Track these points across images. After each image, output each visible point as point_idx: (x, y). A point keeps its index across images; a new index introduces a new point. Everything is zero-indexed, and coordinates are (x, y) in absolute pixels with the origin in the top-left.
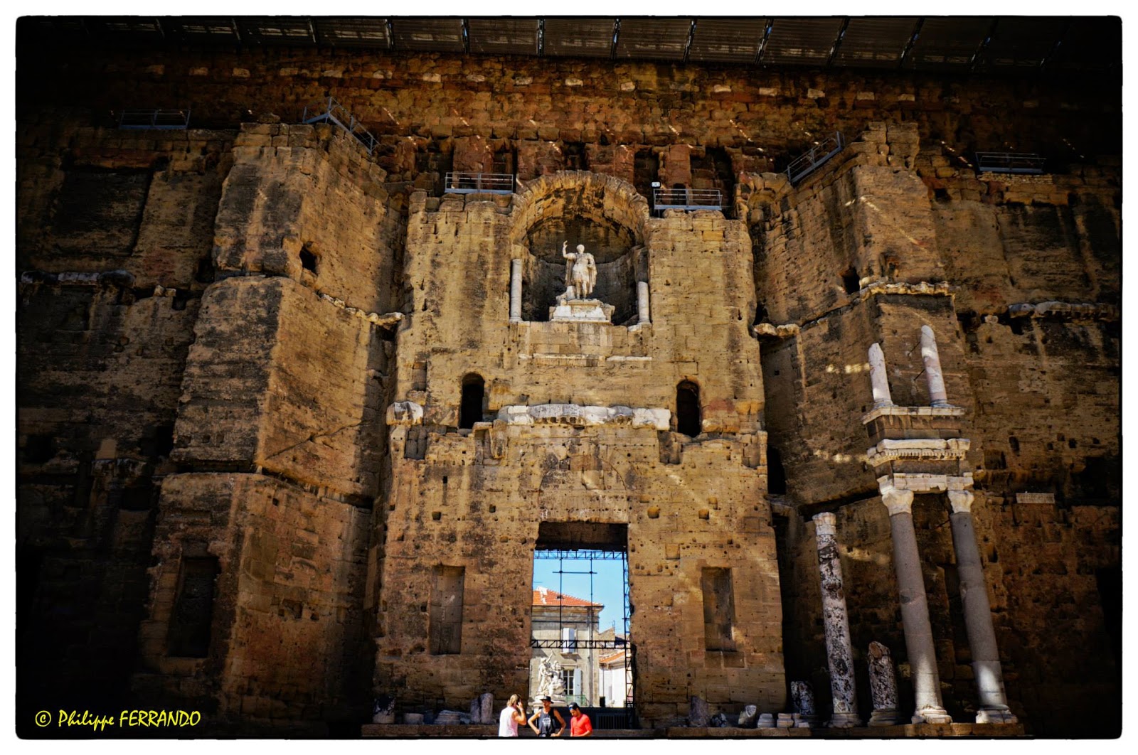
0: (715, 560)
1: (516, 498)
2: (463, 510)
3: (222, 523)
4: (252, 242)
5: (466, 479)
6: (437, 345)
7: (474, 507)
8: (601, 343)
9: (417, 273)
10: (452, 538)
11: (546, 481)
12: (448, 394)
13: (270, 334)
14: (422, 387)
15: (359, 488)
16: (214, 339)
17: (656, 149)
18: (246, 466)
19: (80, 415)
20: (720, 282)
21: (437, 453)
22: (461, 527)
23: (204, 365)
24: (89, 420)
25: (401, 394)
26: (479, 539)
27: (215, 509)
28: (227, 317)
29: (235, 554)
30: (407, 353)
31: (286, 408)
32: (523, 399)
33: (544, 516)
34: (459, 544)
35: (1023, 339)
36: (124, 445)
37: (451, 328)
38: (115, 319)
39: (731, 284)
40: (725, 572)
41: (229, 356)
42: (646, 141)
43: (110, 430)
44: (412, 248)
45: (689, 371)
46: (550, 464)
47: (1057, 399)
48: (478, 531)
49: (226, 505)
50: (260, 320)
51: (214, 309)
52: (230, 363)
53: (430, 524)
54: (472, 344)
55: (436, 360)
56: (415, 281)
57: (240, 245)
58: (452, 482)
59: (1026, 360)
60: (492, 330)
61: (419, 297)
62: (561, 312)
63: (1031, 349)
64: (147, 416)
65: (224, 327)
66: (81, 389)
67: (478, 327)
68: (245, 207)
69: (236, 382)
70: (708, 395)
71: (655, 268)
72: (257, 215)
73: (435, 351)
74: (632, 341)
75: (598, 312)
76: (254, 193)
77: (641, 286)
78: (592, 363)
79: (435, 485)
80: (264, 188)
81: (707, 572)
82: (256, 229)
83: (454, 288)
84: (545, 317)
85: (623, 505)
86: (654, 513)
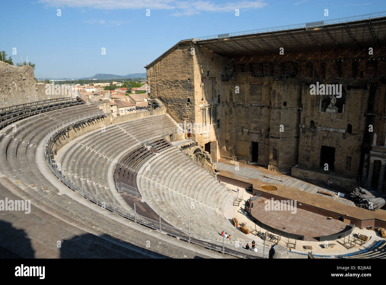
0: (349, 155)
1: (318, 142)
2: (310, 142)
3: (277, 145)
4: (276, 104)
5: (311, 138)
6: (307, 115)
7: (312, 142)
8: (334, 117)
9: (303, 102)
10: (308, 146)
11: (323, 139)
12: (308, 123)
13: (280, 119)
14: (304, 122)
15: (296, 136)
16: (273, 119)
17: (358, 61)
18: (279, 138)
20: (359, 105)
21: (306, 133)
22: (310, 145)
23: (272, 123)
24: (260, 126)
25: (301, 123)
26: (312, 147)
27: (276, 143)
28: (274, 116)
29: (279, 149)
30: (302, 117)
32: (320, 126)
33: (322, 145)
34: (310, 147)
36: (265, 130)
37: (309, 112)
38: (261, 112)
39: (362, 106)
40: (351, 158)
41: (275, 122)
42: (355, 59)
44: (302, 97)
45: (350, 123)
46: (324, 137)
48: (312, 146)
49: (277, 143)
50: (279, 117)
51: (272, 115)
52: (275, 123)
53: (305, 144)
54: (312, 115)
55: (306, 118)
56: (303, 103)
57: (275, 104)
58: (309, 138)
60: (315, 113)
61: (304, 106)
62: (328, 110)
64: (267, 126)
65: (274, 118)
66: (259, 122)
67: (313, 112)
68: (274, 97)
69: (276, 126)
70: (353, 128)
71: (346, 102)
72: (276, 99)
73: (306, 116)
74: (340, 116)
75: (334, 110)
76: (275, 95)
77: (344, 105)
78: (332, 120)
79: (306, 138)
80: (277, 94)
81: (348, 157)
82: (276, 101)
83: (309, 105)
84: (325, 111)
85: (335, 145)
86: (340, 147)
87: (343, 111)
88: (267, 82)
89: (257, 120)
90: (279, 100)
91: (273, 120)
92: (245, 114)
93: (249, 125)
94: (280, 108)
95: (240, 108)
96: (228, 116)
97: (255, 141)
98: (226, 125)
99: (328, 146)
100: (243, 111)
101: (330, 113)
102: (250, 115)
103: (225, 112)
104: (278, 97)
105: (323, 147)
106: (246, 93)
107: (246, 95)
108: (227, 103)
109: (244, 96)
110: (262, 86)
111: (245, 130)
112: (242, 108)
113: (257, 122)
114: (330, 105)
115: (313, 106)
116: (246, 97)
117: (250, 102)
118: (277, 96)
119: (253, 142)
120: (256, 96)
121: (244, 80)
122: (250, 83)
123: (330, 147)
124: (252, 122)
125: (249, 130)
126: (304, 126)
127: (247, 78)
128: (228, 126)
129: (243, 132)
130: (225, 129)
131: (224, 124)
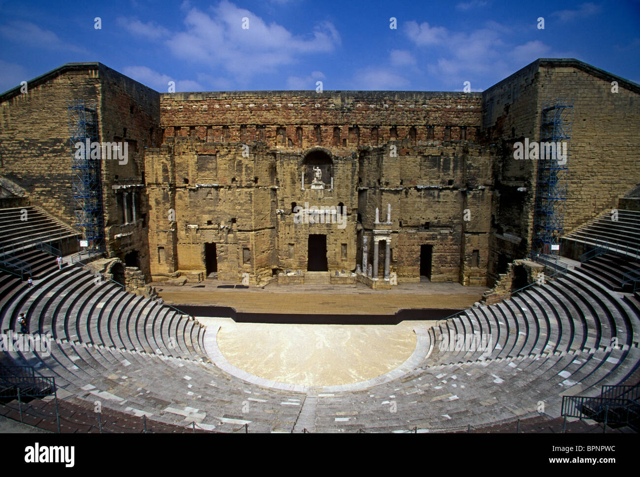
0: (344, 242)
1: (304, 230)
2: (294, 232)
3: (248, 242)
4: (244, 181)
6: (286, 196)
7: (296, 232)
8: (321, 195)
9: (280, 177)
10: (291, 238)
12: (288, 207)
13: (251, 203)
14: (283, 205)
17: (339, 126)
18: (252, 231)
19: (216, 216)
20: (350, 178)
22: (293, 236)
24: (218, 217)
25: (279, 207)
26: (297, 238)
27: (247, 239)
28: (242, 199)
29: (252, 248)
30: (279, 198)
31: (257, 217)
33: (310, 233)
34: (293, 239)
35: (419, 194)
36: (226, 223)
37: (288, 190)
38: (217, 195)
39: (353, 178)
40: (346, 245)
41: (244, 208)
42: (336, 124)
43: (222, 220)
44: (278, 170)
45: (341, 201)
47: (423, 209)
49: (249, 239)
50: (249, 200)
52: (245, 210)
53: (287, 235)
54: (293, 195)
55: (285, 199)
56: (279, 179)
58: (291, 227)
59: (418, 200)
60: (297, 191)
61: (281, 183)
62: (313, 187)
63: (420, 197)
64: (229, 216)
65: (241, 202)
66: (214, 211)
67: (294, 191)
68: (241, 171)
71: (335, 174)
72: (244, 173)
74: (329, 193)
75: (321, 187)
76: (242, 168)
77: (332, 178)
78: (320, 199)
79: (287, 227)
80: (244, 166)
81: (342, 244)
82: (244, 177)
83: (289, 181)
84: (310, 188)
85: (326, 231)
86: (332, 232)
87: (332, 186)
88: (226, 150)
89: (212, 209)
90: (249, 175)
91: (239, 205)
92: (191, 202)
93: (198, 217)
94: (249, 187)
95: (180, 192)
96: (161, 205)
97: (210, 242)
98: (159, 221)
99: (318, 233)
100: (186, 197)
101: (316, 191)
102: (199, 201)
103: (156, 199)
104: (246, 171)
105: (310, 235)
106: (190, 168)
107: (190, 172)
108: (158, 184)
109: (187, 174)
110: (218, 155)
111: (192, 226)
112: (184, 193)
113: (212, 211)
114: (315, 181)
115: (294, 183)
116: (190, 174)
117: (199, 182)
118: (244, 169)
119: (207, 244)
120: (208, 172)
121: (185, 147)
122: (197, 152)
123: (320, 235)
124: (203, 212)
125: (199, 225)
126: (282, 211)
127: (192, 145)
128: (161, 223)
129: (188, 230)
130: (157, 228)
131: (155, 219)
